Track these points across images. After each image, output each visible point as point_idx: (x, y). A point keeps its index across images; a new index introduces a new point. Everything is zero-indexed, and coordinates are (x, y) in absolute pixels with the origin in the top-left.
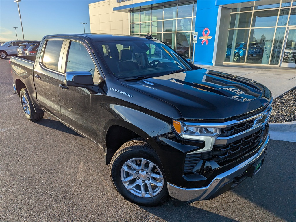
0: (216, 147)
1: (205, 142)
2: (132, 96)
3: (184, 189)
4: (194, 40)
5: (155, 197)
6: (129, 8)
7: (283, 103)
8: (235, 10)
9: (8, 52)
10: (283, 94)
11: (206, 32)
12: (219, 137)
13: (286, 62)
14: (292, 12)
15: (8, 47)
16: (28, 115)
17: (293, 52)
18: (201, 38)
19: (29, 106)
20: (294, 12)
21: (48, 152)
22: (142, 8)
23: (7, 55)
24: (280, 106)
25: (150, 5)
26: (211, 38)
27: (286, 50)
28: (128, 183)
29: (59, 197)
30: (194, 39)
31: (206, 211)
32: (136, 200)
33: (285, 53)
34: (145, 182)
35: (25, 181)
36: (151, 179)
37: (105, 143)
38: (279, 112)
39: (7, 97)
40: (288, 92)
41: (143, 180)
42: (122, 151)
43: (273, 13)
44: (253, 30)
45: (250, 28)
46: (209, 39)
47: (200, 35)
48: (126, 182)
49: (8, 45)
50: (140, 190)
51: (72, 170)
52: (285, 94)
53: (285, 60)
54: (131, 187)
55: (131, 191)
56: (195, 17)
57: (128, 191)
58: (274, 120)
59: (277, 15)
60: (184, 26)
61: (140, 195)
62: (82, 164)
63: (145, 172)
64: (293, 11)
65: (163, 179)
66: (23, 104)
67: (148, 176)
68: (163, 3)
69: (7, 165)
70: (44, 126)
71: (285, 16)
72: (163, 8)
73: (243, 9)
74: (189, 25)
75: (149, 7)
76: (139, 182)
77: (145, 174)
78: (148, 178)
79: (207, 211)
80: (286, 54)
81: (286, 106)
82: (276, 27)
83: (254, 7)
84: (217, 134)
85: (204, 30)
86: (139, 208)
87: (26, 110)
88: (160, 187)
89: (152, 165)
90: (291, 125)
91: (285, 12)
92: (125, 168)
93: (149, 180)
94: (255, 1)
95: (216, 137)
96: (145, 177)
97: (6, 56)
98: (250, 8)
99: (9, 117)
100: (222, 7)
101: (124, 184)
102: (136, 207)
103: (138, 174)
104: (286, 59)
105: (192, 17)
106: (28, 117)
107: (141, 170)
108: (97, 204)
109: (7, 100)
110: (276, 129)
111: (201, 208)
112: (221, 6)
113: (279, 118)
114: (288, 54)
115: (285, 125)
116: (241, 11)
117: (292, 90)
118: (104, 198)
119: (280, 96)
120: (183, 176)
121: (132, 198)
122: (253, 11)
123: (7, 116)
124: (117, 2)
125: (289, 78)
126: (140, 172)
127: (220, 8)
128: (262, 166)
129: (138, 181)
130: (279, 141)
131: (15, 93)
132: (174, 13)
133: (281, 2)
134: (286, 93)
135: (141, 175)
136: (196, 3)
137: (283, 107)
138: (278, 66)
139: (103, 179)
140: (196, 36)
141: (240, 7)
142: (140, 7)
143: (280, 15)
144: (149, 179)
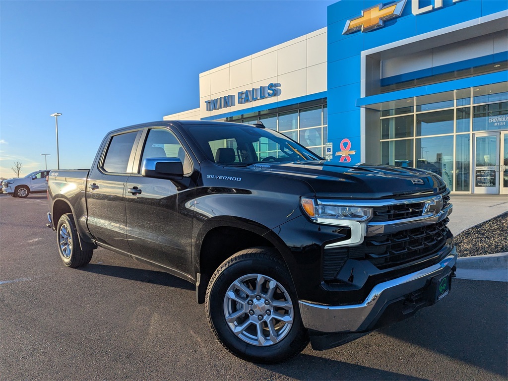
0: (368, 240)
1: (351, 229)
2: (240, 179)
3: (326, 308)
4: (327, 155)
5: (280, 343)
6: (225, 118)
7: (483, 234)
8: (386, 112)
9: (32, 187)
10: (481, 224)
11: (345, 145)
12: (370, 221)
13: (480, 186)
14: (476, 113)
15: (33, 179)
16: (67, 257)
17: (491, 170)
18: (338, 154)
19: (70, 240)
20: (478, 113)
21: (100, 303)
22: (244, 117)
23: (29, 191)
24: (478, 238)
25: (257, 112)
26: (354, 153)
27: (477, 167)
28: (236, 323)
29: (120, 356)
30: (327, 153)
31: (368, 367)
32: (249, 352)
33: (477, 171)
34: (263, 317)
35: (63, 339)
36: (272, 311)
37: (198, 263)
38: (478, 244)
39: (31, 241)
40: (490, 221)
41: (261, 315)
42: (226, 265)
43: (446, 116)
44: (418, 141)
45: (414, 138)
46: (351, 154)
47: (336, 149)
48: (232, 321)
49: (33, 177)
50: (256, 334)
51: (141, 323)
52: (484, 223)
53: (478, 184)
54: (239, 329)
55: (240, 336)
56: (327, 126)
57: (235, 336)
58: (470, 253)
59: (453, 119)
60: (310, 140)
61: (256, 343)
62: (156, 316)
63: (263, 300)
64: (476, 111)
65: (292, 307)
66: (61, 239)
67: (267, 307)
68: (276, 108)
69: (34, 320)
70: (91, 273)
71: (466, 119)
72: (276, 116)
73: (398, 111)
74: (318, 137)
75: (255, 115)
76: (253, 319)
77: (264, 305)
78: (268, 312)
79: (370, 368)
80: (478, 173)
81: (487, 237)
82: (455, 134)
83: (415, 107)
84: (368, 217)
85: (342, 142)
86: (255, 367)
87: (65, 250)
88: (289, 322)
89: (273, 284)
90: (498, 258)
91: (464, 113)
92: (231, 294)
93: (269, 315)
94: (415, 97)
95: (367, 222)
96: (263, 308)
97: (28, 194)
98: (409, 109)
99: (35, 264)
100: (366, 108)
101: (229, 323)
102: (250, 365)
103: (252, 305)
104: (481, 182)
105: (322, 126)
106: (67, 260)
107: (256, 296)
108: (184, 363)
109: (30, 245)
110: (475, 265)
111: (359, 364)
112: (365, 106)
113: (477, 251)
114: (482, 173)
115: (489, 258)
116: (396, 115)
117: (495, 218)
118: (195, 356)
119: (476, 226)
120: (323, 282)
121: (242, 348)
122: (415, 113)
123: (32, 263)
124: (207, 110)
125: (490, 206)
126: (255, 300)
127: (363, 111)
128: (450, 289)
129: (251, 317)
130: (482, 281)
131: (49, 226)
132: (294, 122)
133: (455, 98)
134: (486, 222)
135: (256, 306)
136: (326, 107)
137: (483, 239)
138: (470, 192)
139: (192, 333)
140: (330, 149)
141: (394, 108)
142: (242, 115)
143: (457, 119)
144: (270, 312)
